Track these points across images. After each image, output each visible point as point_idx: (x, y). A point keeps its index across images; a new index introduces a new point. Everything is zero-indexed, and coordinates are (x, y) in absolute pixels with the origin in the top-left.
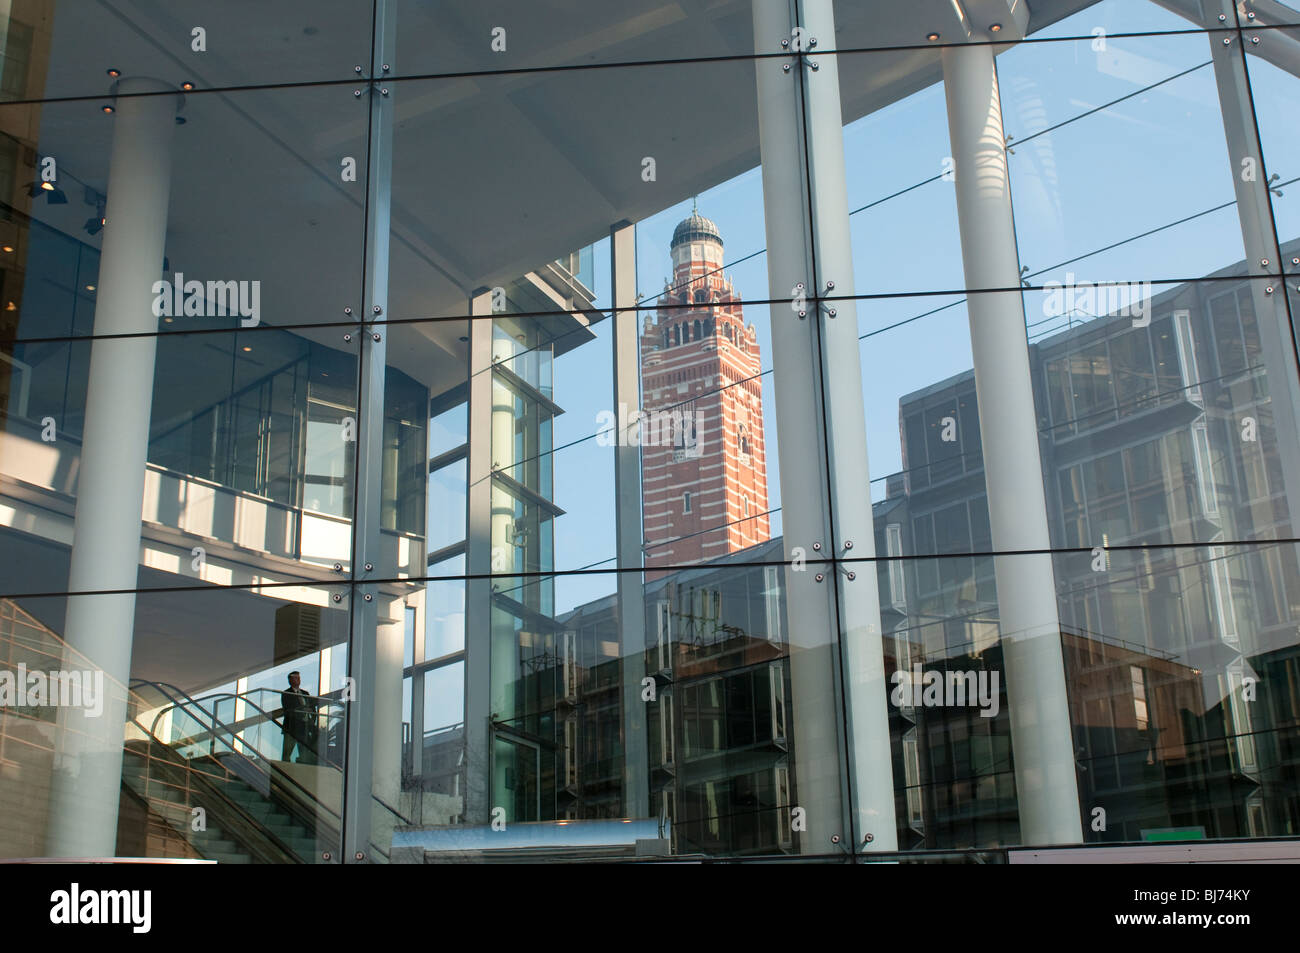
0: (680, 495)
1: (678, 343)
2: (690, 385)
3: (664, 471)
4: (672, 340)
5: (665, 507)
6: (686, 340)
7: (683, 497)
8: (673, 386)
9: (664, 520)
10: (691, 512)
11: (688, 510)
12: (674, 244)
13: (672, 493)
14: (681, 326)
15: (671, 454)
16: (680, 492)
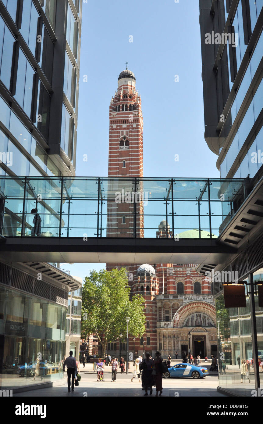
0: (122, 161)
1: (123, 110)
2: (127, 125)
3: (117, 152)
4: (121, 109)
5: (116, 164)
6: (126, 110)
7: (123, 162)
8: (121, 125)
9: (116, 169)
10: (125, 167)
11: (124, 166)
12: (119, 79)
13: (119, 160)
14: (125, 105)
15: (119, 147)
16: (122, 160)
